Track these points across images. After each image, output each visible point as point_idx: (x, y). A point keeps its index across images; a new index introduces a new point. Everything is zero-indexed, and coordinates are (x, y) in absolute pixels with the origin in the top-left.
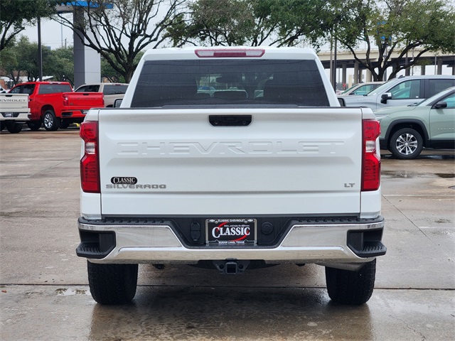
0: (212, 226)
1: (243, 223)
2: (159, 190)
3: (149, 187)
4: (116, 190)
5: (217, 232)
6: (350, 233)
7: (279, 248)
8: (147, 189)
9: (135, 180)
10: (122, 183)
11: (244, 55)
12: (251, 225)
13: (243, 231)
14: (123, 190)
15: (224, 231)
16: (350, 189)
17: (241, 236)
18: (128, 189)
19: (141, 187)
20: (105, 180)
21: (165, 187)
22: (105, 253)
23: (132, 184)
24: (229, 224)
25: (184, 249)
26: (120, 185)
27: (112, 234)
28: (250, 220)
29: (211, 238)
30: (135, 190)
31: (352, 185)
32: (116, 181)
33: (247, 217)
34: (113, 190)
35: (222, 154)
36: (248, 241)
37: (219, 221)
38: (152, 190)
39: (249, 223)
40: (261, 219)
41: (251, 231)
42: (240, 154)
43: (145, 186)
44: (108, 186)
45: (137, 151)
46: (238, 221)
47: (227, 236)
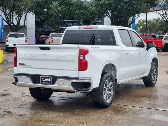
0: (42, 78)
2: (29, 67)
4: (20, 66)
5: (43, 80)
6: (72, 83)
7: (54, 85)
8: (27, 67)
9: (24, 64)
11: (92, 28)
13: (49, 80)
15: (45, 80)
16: (75, 70)
18: (23, 66)
20: (18, 64)
21: (31, 66)
24: (46, 78)
25: (32, 83)
28: (50, 77)
29: (41, 81)
30: (24, 67)
31: (76, 68)
32: (20, 64)
33: (49, 76)
35: (43, 58)
37: (43, 76)
39: (50, 78)
40: (53, 77)
41: (51, 80)
42: (46, 58)
45: (24, 56)
46: (47, 77)
47: (45, 81)
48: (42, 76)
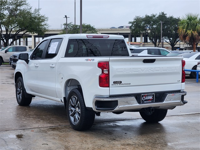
0: (143, 96)
1: (151, 95)
2: (128, 85)
3: (125, 84)
4: (115, 86)
5: (144, 98)
7: (164, 102)
8: (125, 85)
9: (121, 82)
10: (117, 83)
11: (102, 37)
12: (153, 95)
13: (151, 98)
14: (117, 86)
17: (150, 99)
18: (119, 85)
19: (123, 84)
20: (111, 82)
21: (130, 84)
22: (114, 108)
23: (120, 83)
26: (116, 84)
27: (117, 101)
28: (153, 94)
29: (142, 100)
30: (121, 85)
31: (179, 81)
32: (115, 83)
33: (152, 93)
34: (114, 86)
35: (147, 72)
36: (152, 101)
37: (145, 94)
38: (126, 85)
40: (156, 93)
41: (153, 97)
42: (152, 72)
43: (124, 84)
44: (112, 85)
45: (122, 72)
46: (150, 94)
47: (147, 99)
48: (143, 95)
